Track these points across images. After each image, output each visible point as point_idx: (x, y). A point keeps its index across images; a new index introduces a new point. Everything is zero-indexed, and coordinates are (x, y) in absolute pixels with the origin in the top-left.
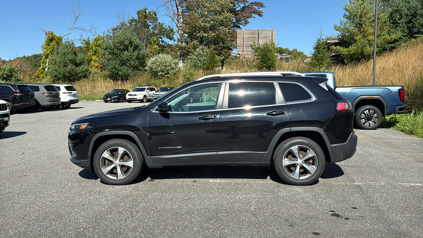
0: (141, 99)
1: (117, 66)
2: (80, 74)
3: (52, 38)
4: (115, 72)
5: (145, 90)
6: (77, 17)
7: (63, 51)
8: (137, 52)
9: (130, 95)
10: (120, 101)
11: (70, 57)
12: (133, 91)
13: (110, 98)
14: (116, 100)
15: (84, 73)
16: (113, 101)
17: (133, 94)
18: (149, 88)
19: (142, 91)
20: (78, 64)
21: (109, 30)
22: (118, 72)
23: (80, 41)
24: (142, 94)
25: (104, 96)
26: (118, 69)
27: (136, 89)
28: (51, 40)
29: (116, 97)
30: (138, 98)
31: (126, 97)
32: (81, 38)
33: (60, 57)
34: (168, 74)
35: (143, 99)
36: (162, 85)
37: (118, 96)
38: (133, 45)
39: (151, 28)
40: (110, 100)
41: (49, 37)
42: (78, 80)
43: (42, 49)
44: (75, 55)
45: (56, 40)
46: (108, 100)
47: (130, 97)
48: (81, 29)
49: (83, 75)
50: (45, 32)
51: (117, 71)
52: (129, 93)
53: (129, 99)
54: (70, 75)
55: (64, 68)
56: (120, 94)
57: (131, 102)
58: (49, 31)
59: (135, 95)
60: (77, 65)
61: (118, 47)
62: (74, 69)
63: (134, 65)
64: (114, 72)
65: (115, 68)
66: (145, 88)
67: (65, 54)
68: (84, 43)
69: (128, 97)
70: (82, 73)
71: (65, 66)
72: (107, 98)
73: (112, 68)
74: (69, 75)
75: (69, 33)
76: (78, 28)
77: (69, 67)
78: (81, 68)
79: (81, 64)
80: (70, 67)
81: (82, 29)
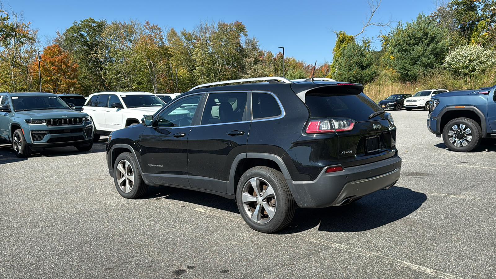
0: (421, 106)
1: (406, 65)
2: (366, 77)
3: (343, 39)
4: (404, 72)
5: (430, 94)
6: (374, 11)
7: (349, 53)
8: (432, 45)
9: (408, 101)
10: (397, 108)
11: (356, 59)
12: (415, 96)
13: (384, 105)
14: (392, 108)
15: (370, 76)
16: (388, 108)
17: (412, 100)
18: (436, 91)
19: (425, 96)
20: (365, 66)
21: (400, 22)
22: (407, 73)
23: (379, 39)
24: (424, 99)
25: (379, 103)
26: (408, 69)
27: (420, 93)
28: (342, 41)
29: (392, 104)
30: (419, 105)
31: (404, 104)
32: (380, 34)
33: (346, 60)
34: (474, 72)
35: (425, 106)
36: (464, 87)
37: (395, 103)
38: (429, 36)
39: (480, 10)
40: (384, 107)
41: (340, 38)
42: (364, 84)
43: (333, 52)
44: (363, 56)
45: (347, 40)
46: (382, 107)
47: (408, 104)
48: (377, 24)
49: (369, 78)
50: (336, 33)
51: (407, 71)
52: (408, 99)
53: (407, 106)
54: (356, 80)
55: (349, 71)
56: (399, 100)
57: (411, 110)
58: (340, 31)
59: (415, 101)
60: (363, 68)
61: (408, 41)
62: (359, 72)
63: (427, 62)
64: (402, 73)
65: (403, 68)
66: (431, 92)
67: (350, 56)
68: (384, 41)
69: (406, 103)
70: (368, 77)
71: (350, 69)
72: (382, 105)
73: (400, 68)
74: (354, 79)
75: (363, 31)
76: (374, 24)
77: (354, 71)
78: (367, 71)
79: (368, 66)
80: (356, 70)
81: (380, 25)
